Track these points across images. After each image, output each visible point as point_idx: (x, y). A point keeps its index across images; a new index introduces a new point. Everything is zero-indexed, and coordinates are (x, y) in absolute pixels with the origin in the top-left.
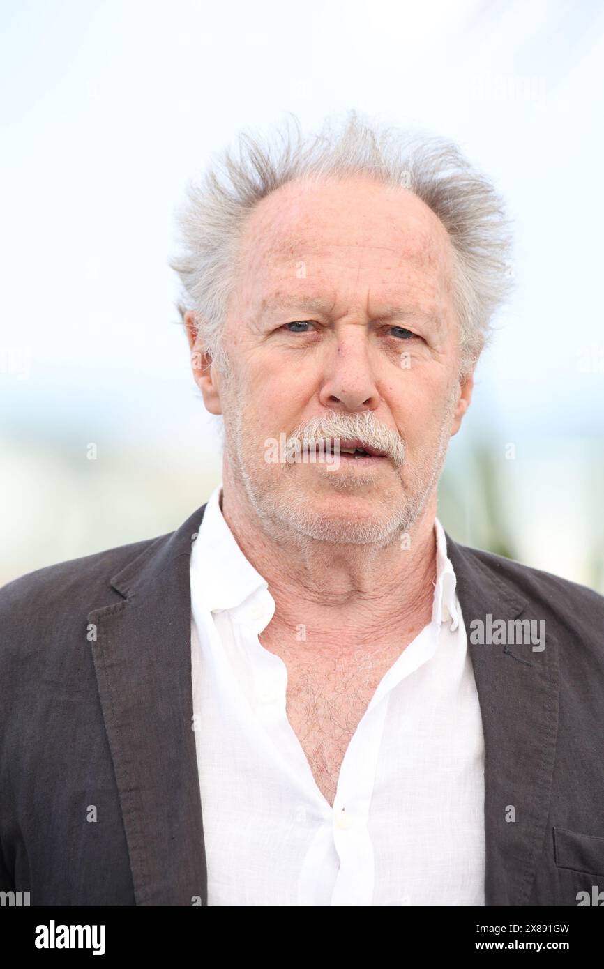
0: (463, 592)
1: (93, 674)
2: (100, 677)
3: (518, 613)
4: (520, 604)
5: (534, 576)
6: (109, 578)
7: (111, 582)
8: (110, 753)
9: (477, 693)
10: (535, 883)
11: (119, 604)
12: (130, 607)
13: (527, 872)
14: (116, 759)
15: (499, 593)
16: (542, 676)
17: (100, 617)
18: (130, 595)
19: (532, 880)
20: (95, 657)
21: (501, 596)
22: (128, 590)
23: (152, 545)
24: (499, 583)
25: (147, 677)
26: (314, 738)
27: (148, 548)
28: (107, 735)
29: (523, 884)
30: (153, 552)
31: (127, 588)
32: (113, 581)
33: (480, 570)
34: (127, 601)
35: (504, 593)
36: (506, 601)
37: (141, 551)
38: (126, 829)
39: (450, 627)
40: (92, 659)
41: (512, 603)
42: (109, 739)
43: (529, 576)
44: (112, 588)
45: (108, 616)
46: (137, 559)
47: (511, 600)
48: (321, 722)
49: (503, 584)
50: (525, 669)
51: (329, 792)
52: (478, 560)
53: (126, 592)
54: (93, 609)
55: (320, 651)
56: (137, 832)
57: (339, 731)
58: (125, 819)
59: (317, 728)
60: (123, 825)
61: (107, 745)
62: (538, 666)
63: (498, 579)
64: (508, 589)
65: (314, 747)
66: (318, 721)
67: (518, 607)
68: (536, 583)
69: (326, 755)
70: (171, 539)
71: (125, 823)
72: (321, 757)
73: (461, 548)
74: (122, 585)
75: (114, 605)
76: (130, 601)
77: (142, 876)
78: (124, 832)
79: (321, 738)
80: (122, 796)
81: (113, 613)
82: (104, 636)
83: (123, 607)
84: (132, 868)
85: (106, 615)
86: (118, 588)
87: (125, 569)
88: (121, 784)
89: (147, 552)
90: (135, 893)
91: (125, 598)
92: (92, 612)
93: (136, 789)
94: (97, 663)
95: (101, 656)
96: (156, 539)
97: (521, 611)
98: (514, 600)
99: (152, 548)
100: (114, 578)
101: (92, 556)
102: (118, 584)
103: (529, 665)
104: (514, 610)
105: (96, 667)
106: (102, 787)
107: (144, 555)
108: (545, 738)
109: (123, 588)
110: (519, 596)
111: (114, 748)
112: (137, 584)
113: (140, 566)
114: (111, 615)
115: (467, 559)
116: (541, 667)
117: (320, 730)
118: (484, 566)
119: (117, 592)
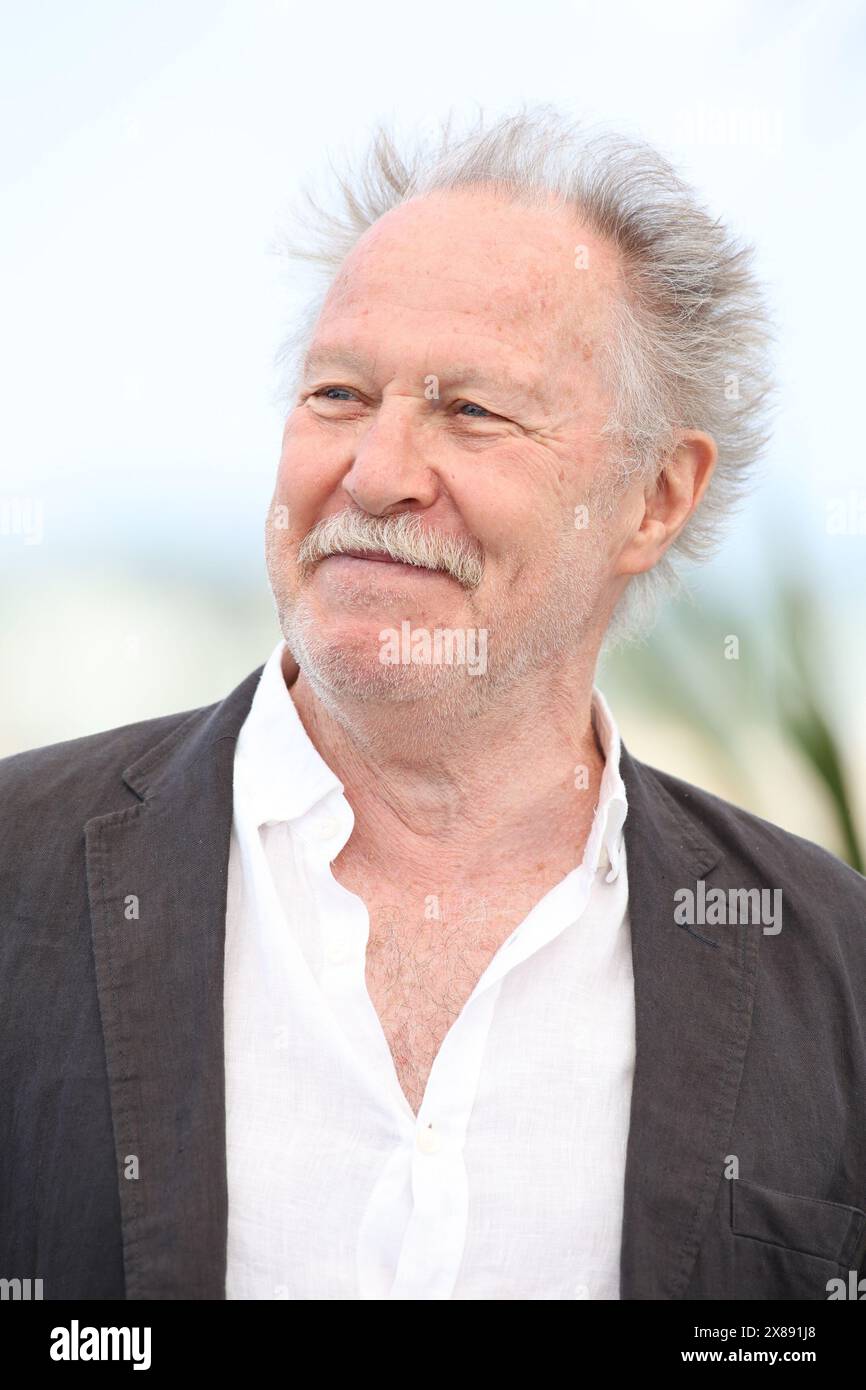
0: (632, 831)
1: (87, 910)
2: (95, 916)
3: (706, 869)
4: (712, 857)
5: (736, 819)
6: (121, 769)
7: (123, 776)
8: (101, 1026)
9: (632, 980)
10: (698, 1257)
11: (132, 809)
12: (147, 814)
13: (688, 1239)
14: (109, 1034)
15: (683, 838)
16: (733, 963)
17: (102, 828)
18: (148, 795)
19: (694, 1251)
20: (90, 885)
21: (686, 842)
22: (147, 789)
23: (189, 720)
24: (685, 821)
25: (162, 919)
26: (396, 1015)
27: (181, 726)
28: (98, 1001)
29: (681, 1257)
30: (189, 731)
31: (146, 786)
32: (128, 772)
33: (661, 800)
34: (144, 804)
35: (692, 839)
36: (692, 850)
37: (172, 728)
38: (115, 1135)
39: (606, 875)
40: (86, 888)
41: (701, 854)
42: (101, 1006)
43: (729, 816)
44: (125, 784)
45: (115, 827)
46: (163, 742)
47: (699, 850)
48: (407, 992)
49: (691, 825)
50: (708, 950)
51: (414, 1093)
52: (660, 785)
53: (144, 792)
54: (92, 816)
55: (410, 887)
56: (131, 1141)
57: (432, 1007)
58: (116, 1121)
59: (401, 1002)
60: (112, 1130)
61: (96, 1012)
62: (727, 948)
63: (685, 817)
64: (696, 832)
65: (394, 1028)
66: (402, 990)
67: (709, 861)
68: (739, 828)
69: (411, 1041)
70: (215, 713)
71: (115, 1128)
72: (404, 1043)
73: (637, 764)
74: (138, 781)
75: (123, 812)
76: (148, 805)
77: (134, 1204)
78: (113, 1140)
79: (406, 1015)
80: (114, 1088)
81: (122, 822)
82: (107, 855)
83: (137, 813)
84: (121, 1193)
85: (111, 824)
86: (133, 786)
87: (146, 755)
88: (112, 1071)
89: (179, 732)
90: (124, 1229)
91: (141, 800)
92: (91, 820)
93: (135, 1077)
94: (92, 894)
95: (99, 884)
96: (196, 711)
97: (712, 868)
98: (705, 850)
99: (187, 725)
100: (128, 770)
101: (100, 735)
102: (133, 778)
103: (714, 946)
104: (700, 865)
105: (91, 900)
106: (88, 1074)
107: (175, 736)
108: (729, 1050)
109: (140, 785)
110: (712, 845)
111: (108, 1018)
112: (160, 779)
113: (167, 752)
114: (119, 825)
115: (645, 782)
116: (731, 948)
117: (406, 1005)
118: (667, 795)
119: (131, 790)
